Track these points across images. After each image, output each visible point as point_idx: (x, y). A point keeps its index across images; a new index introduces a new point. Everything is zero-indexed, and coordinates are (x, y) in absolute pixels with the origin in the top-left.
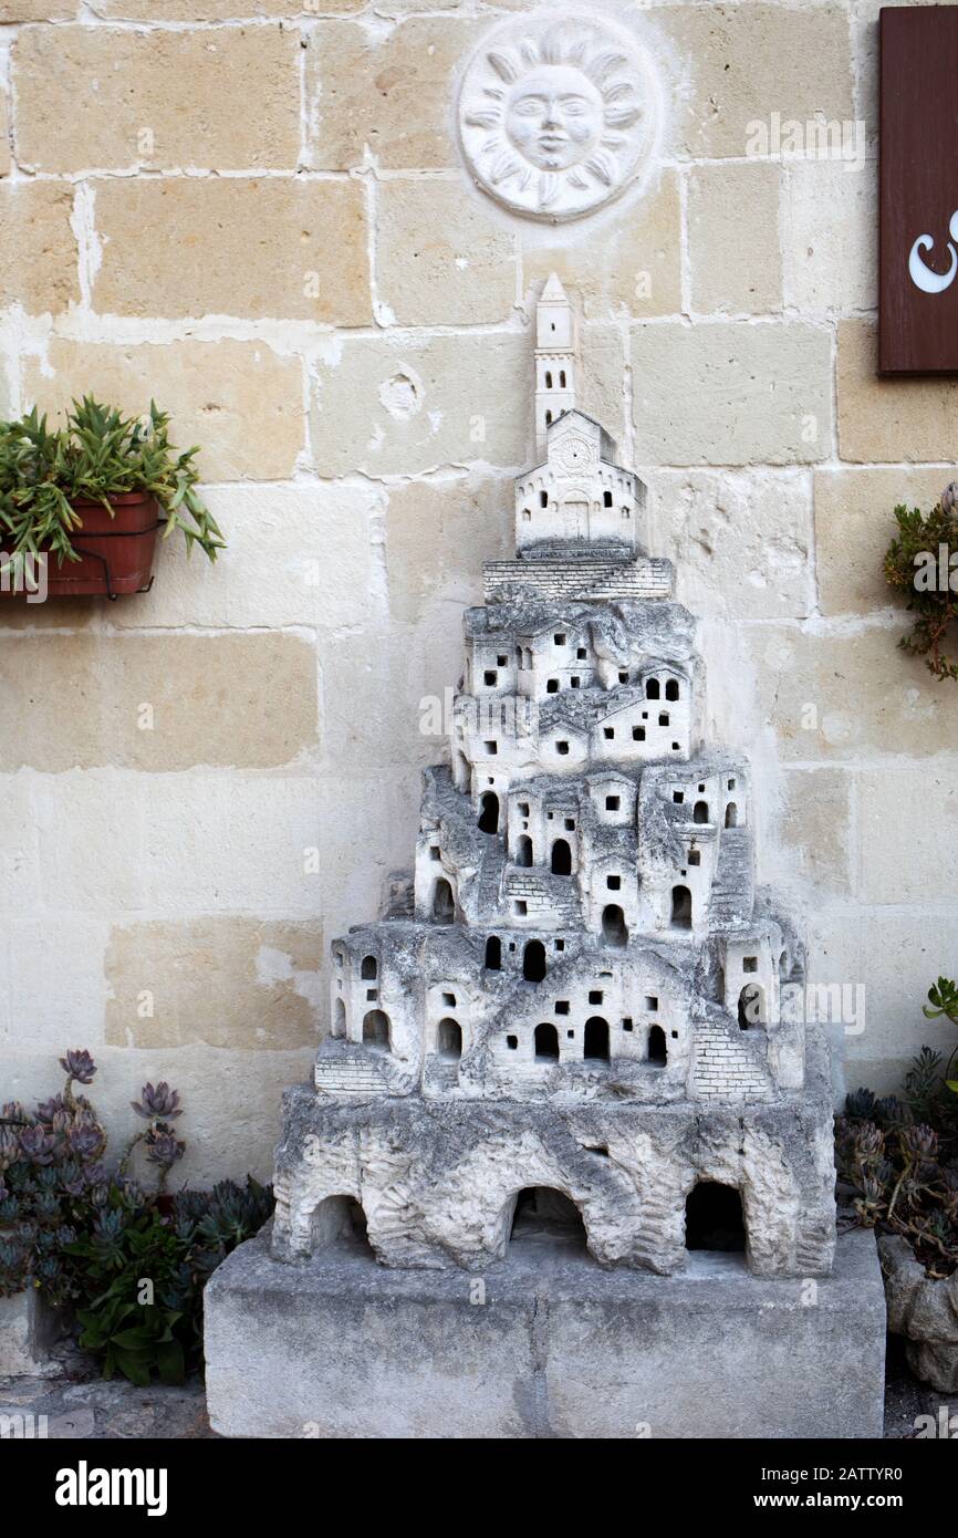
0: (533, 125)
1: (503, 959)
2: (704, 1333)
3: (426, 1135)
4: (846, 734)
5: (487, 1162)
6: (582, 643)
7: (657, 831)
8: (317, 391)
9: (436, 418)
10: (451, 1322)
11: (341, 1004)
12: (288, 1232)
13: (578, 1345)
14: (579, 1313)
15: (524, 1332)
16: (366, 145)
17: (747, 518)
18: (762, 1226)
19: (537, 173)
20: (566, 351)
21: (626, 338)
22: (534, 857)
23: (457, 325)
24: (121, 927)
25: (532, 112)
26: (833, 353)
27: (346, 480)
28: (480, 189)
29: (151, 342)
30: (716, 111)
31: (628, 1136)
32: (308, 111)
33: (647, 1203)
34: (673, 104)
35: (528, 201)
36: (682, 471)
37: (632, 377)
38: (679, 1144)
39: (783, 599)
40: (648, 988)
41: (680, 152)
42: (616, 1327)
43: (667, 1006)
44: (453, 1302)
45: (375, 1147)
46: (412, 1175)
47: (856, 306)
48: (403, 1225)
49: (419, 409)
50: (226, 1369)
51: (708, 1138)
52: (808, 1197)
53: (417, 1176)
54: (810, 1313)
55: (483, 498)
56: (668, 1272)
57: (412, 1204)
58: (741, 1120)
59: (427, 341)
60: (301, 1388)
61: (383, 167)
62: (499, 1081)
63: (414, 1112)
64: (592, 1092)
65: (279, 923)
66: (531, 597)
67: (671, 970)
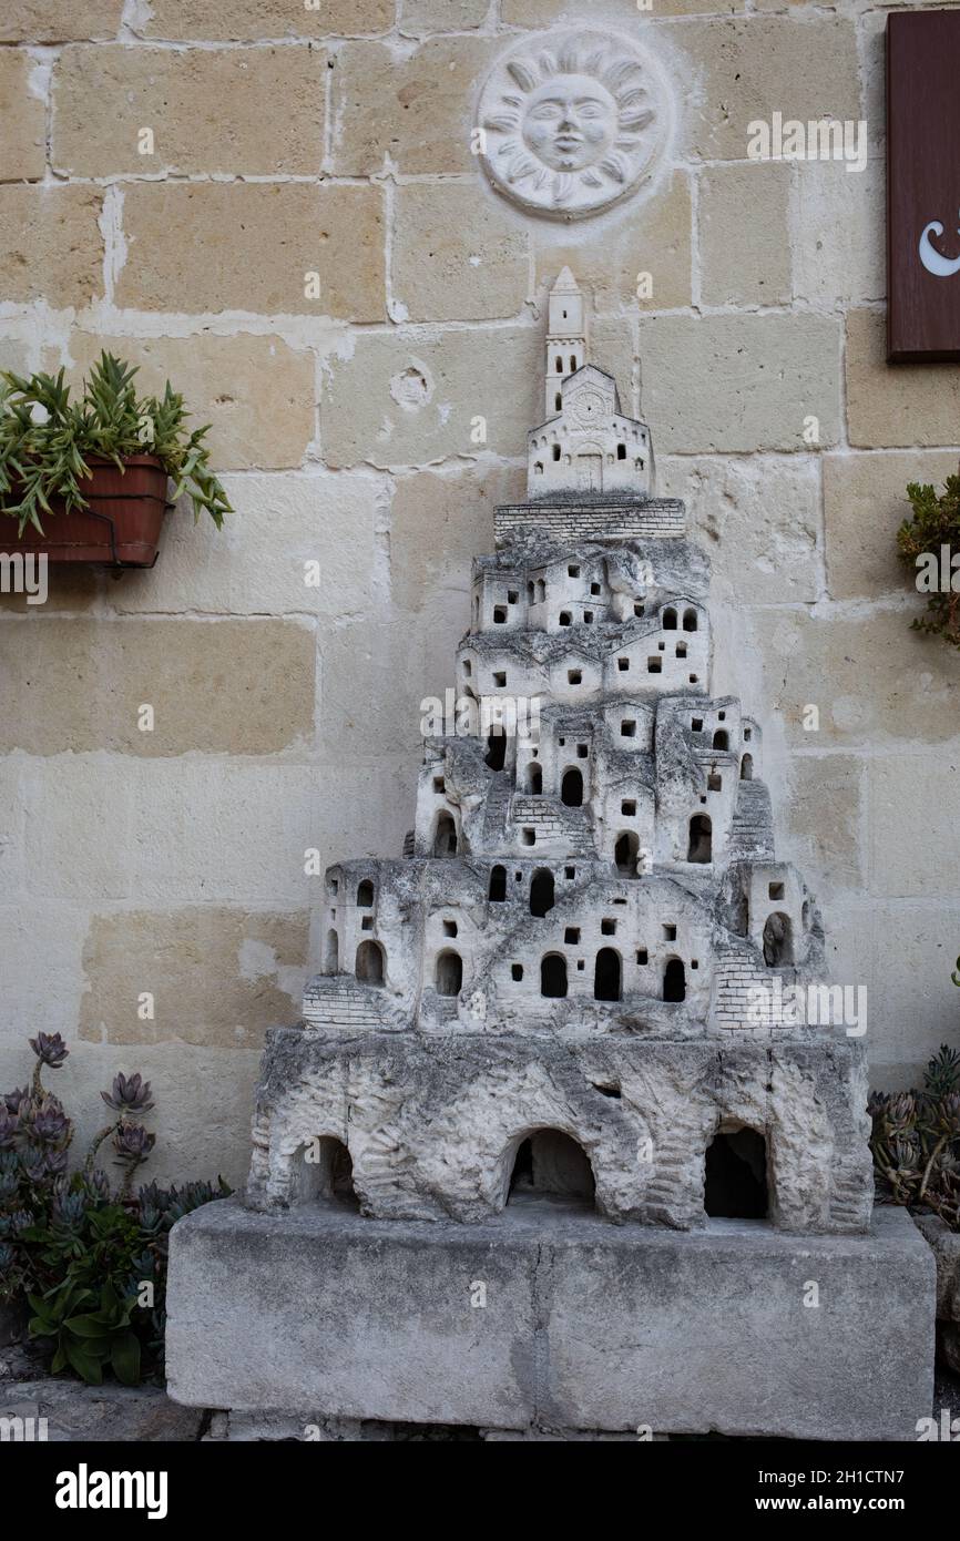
0: (550, 127)
1: (508, 889)
2: (729, 1287)
3: (422, 1069)
4: (857, 719)
5: (488, 1099)
6: (597, 577)
7: (676, 753)
8: (329, 383)
9: (445, 411)
10: (444, 1270)
11: (334, 934)
12: (264, 1178)
13: (585, 1300)
14: (587, 1261)
15: (525, 1283)
16: (387, 153)
17: (755, 503)
18: (792, 1173)
19: (551, 175)
20: (577, 336)
21: (636, 330)
22: (544, 785)
23: (469, 320)
24: (103, 917)
25: (549, 116)
26: (842, 343)
27: (354, 471)
28: (496, 192)
29: (170, 336)
30: (727, 117)
31: (643, 1072)
32: (332, 123)
33: (663, 1148)
34: (686, 109)
35: (543, 198)
36: (690, 459)
37: (641, 368)
38: (699, 1080)
39: (792, 584)
40: (666, 915)
41: (692, 155)
42: (629, 1278)
43: (687, 934)
44: (446, 1247)
45: (365, 1080)
46: (404, 1115)
47: (865, 296)
48: (392, 1170)
49: (429, 402)
50: (189, 1324)
51: (733, 1071)
52: (842, 1142)
53: (409, 1115)
54: (849, 1263)
55: (489, 487)
56: (686, 1225)
57: (403, 1145)
58: (769, 1052)
59: (439, 336)
60: (271, 1347)
61: (402, 172)
62: (502, 1014)
63: (408, 1046)
64: (603, 1026)
65: (264, 914)
66: (544, 538)
67: (691, 898)
